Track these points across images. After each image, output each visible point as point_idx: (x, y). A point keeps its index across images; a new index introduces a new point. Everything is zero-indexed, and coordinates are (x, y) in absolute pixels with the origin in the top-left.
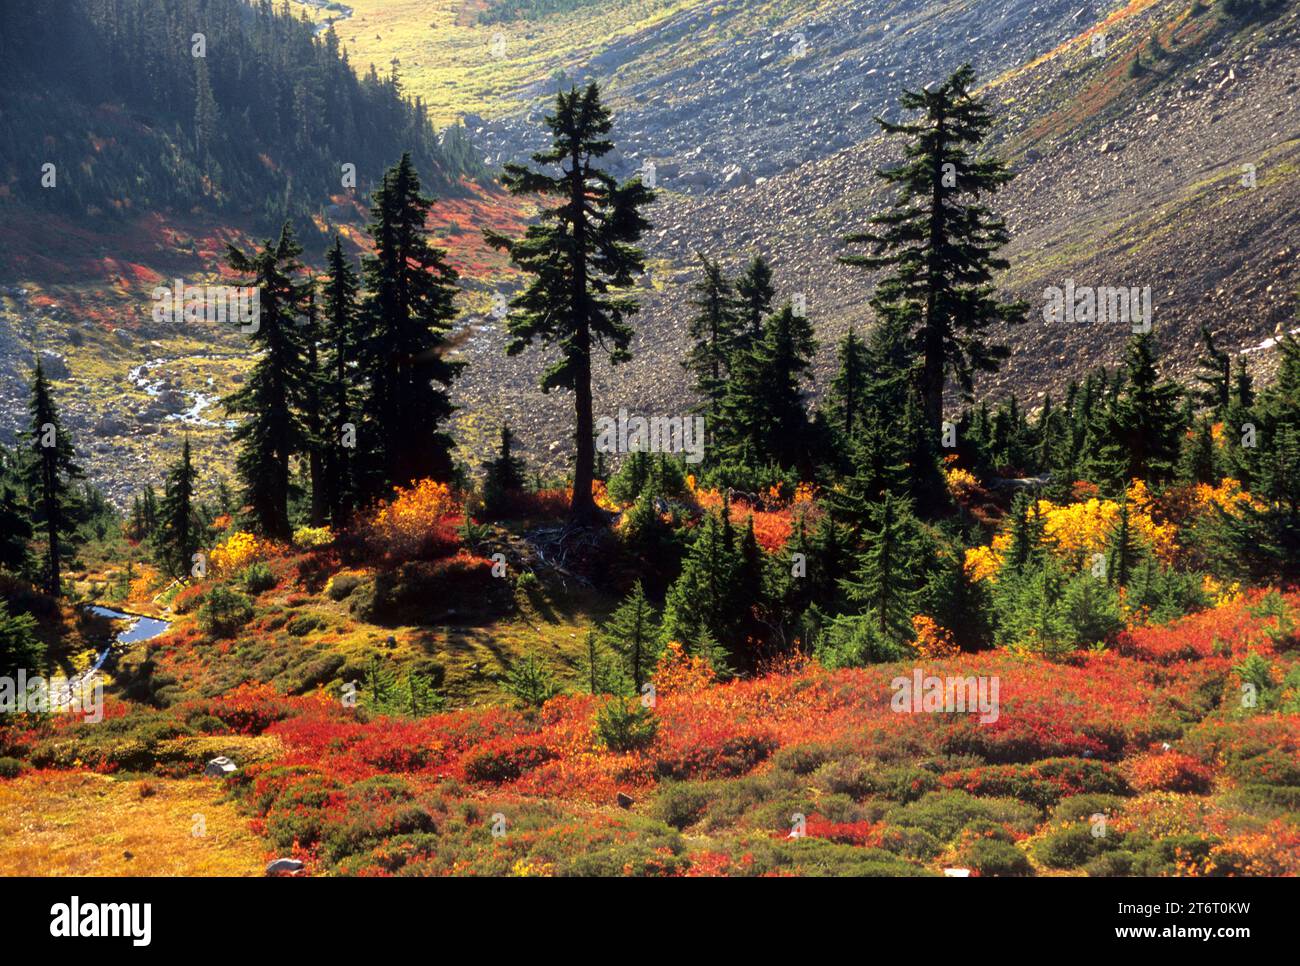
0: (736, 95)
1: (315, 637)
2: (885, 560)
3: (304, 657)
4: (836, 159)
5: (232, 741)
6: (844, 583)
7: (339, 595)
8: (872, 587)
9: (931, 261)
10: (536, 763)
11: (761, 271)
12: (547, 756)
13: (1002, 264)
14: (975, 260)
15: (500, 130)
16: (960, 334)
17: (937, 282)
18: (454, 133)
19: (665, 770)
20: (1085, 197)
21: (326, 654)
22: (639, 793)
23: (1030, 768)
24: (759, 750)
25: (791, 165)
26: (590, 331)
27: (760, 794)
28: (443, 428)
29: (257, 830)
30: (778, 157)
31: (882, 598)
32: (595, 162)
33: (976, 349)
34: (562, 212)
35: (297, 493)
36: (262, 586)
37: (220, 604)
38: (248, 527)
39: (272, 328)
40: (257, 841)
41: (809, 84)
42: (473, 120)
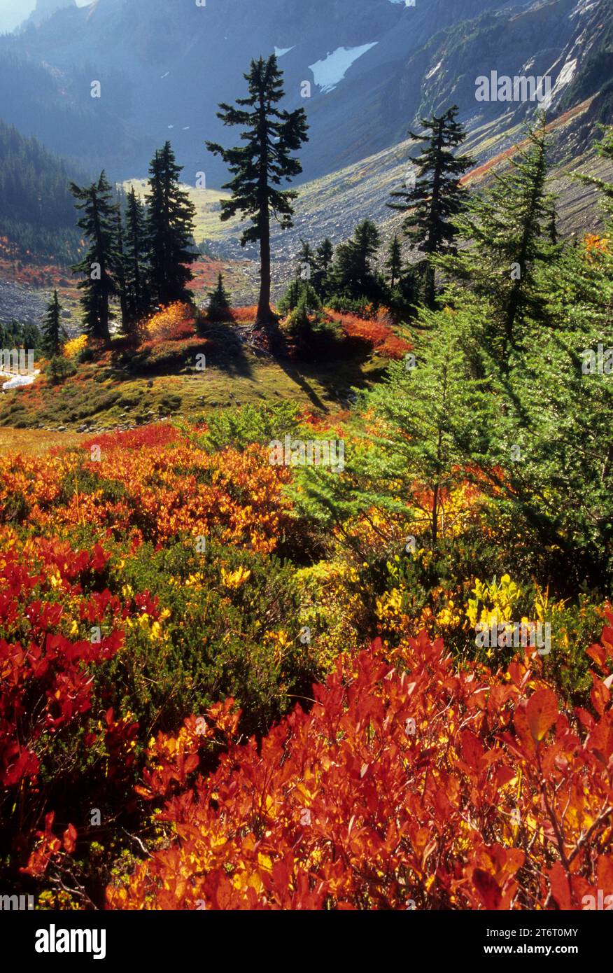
3: (99, 393)
15: (217, 244)
18: (202, 245)
20: (414, 258)
26: (270, 207)
32: (273, 105)
41: (318, 229)
42: (208, 241)
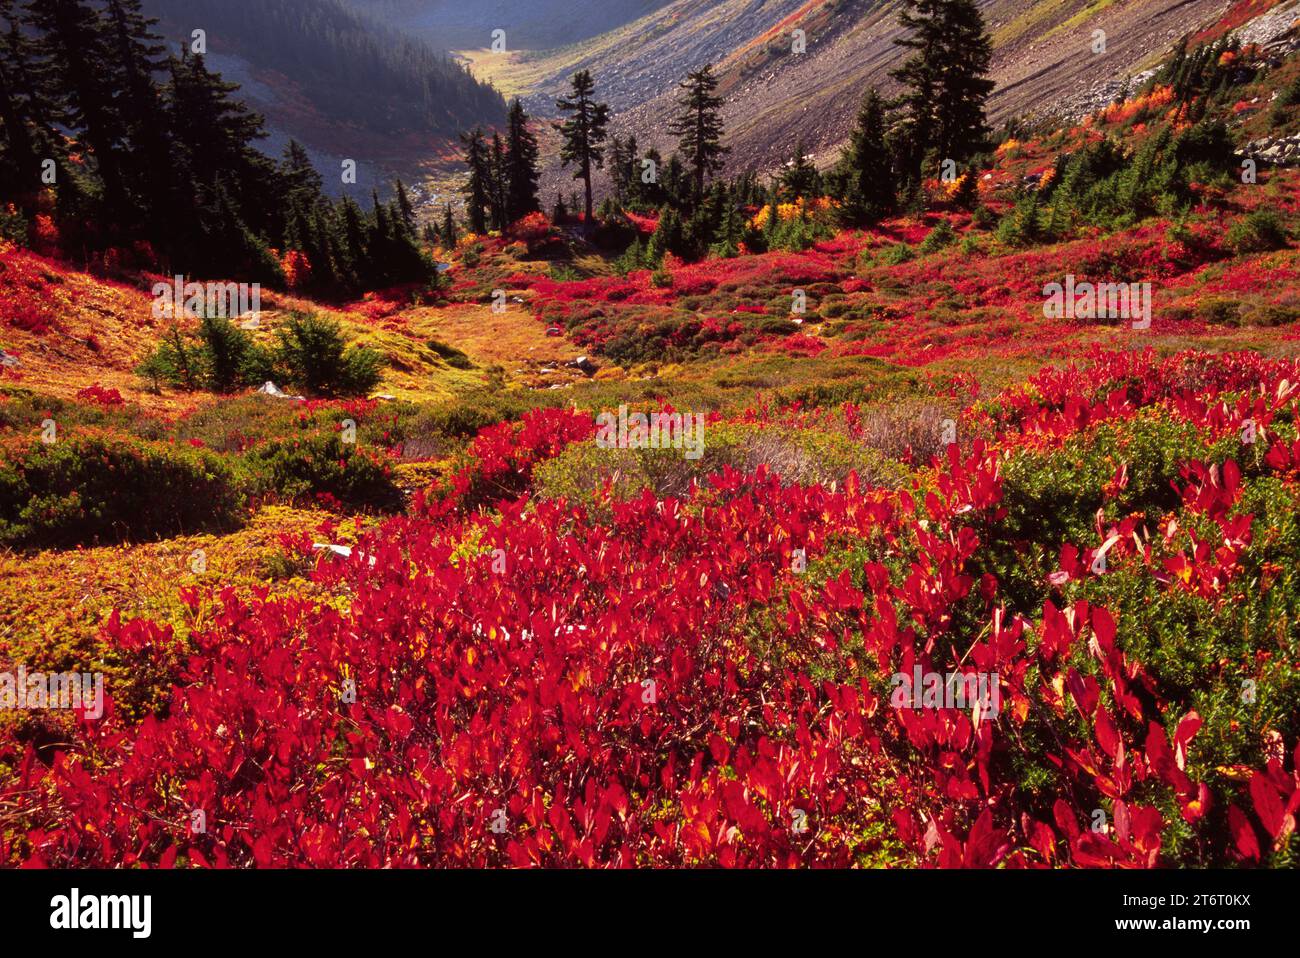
0: (606, 86)
1: (502, 267)
2: (730, 224)
3: (500, 273)
4: (643, 106)
5: (518, 292)
6: (715, 232)
7: (508, 252)
8: (726, 233)
9: (698, 132)
10: (631, 293)
11: (633, 141)
12: (636, 291)
13: (722, 133)
14: (713, 133)
15: (527, 100)
16: (709, 157)
17: (700, 139)
19: (681, 292)
21: (507, 272)
22: (673, 301)
23: (810, 286)
24: (712, 285)
25: (626, 109)
26: (589, 158)
27: (718, 300)
28: (536, 195)
29: (539, 319)
30: (622, 107)
31: (729, 236)
32: (589, 98)
33: (714, 163)
34: (578, 116)
35: (487, 219)
36: (481, 251)
37: (468, 257)
38: (473, 232)
39: (474, 162)
40: (539, 323)
42: (518, 98)
